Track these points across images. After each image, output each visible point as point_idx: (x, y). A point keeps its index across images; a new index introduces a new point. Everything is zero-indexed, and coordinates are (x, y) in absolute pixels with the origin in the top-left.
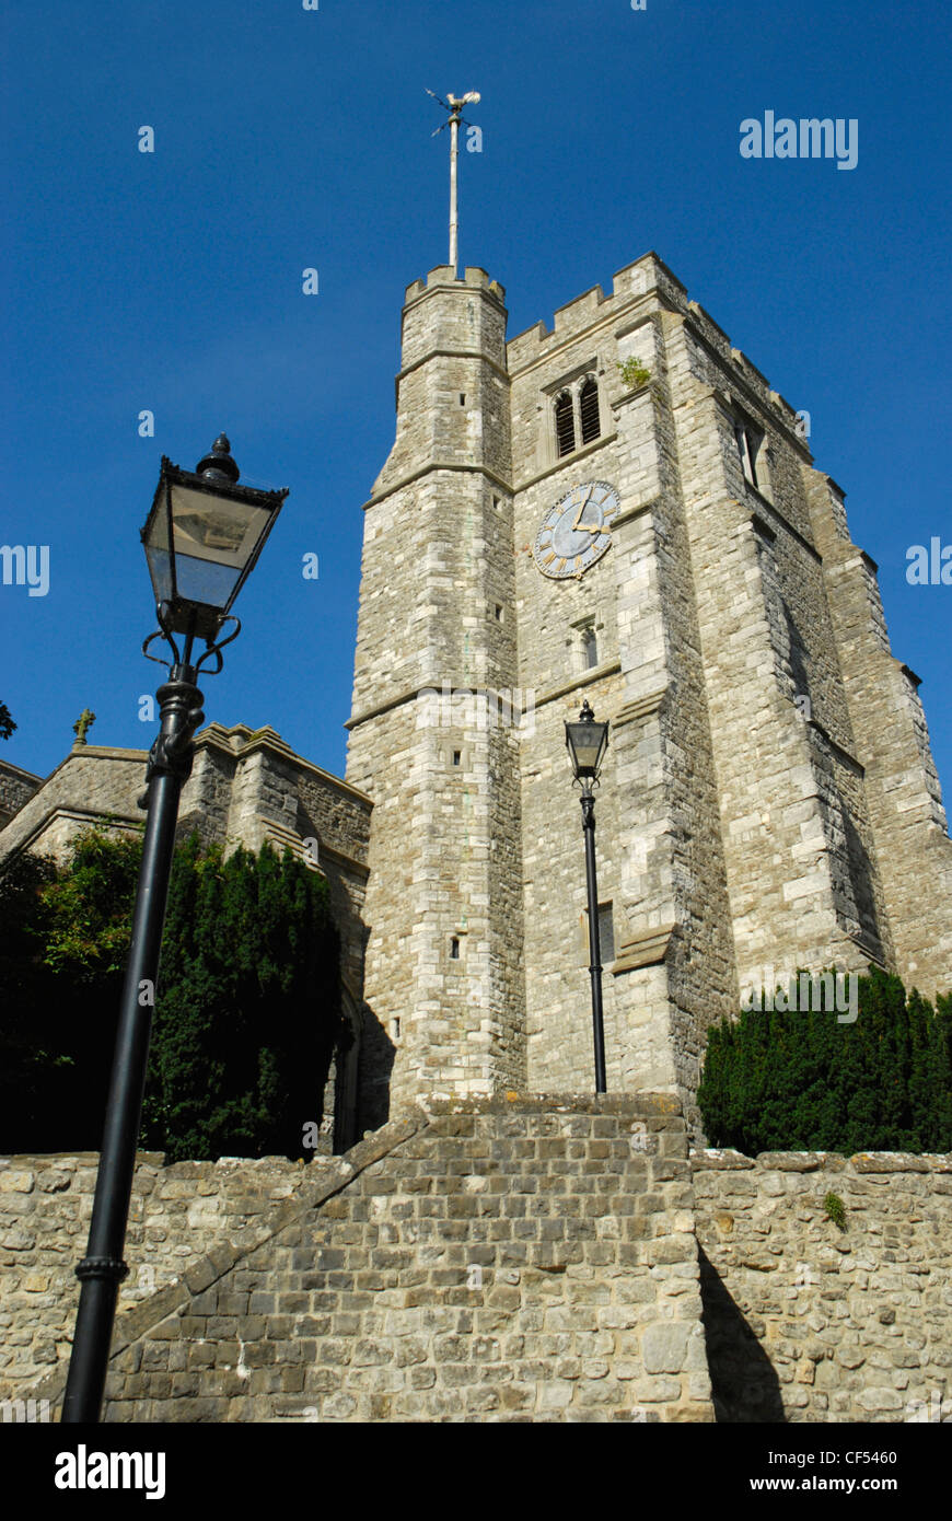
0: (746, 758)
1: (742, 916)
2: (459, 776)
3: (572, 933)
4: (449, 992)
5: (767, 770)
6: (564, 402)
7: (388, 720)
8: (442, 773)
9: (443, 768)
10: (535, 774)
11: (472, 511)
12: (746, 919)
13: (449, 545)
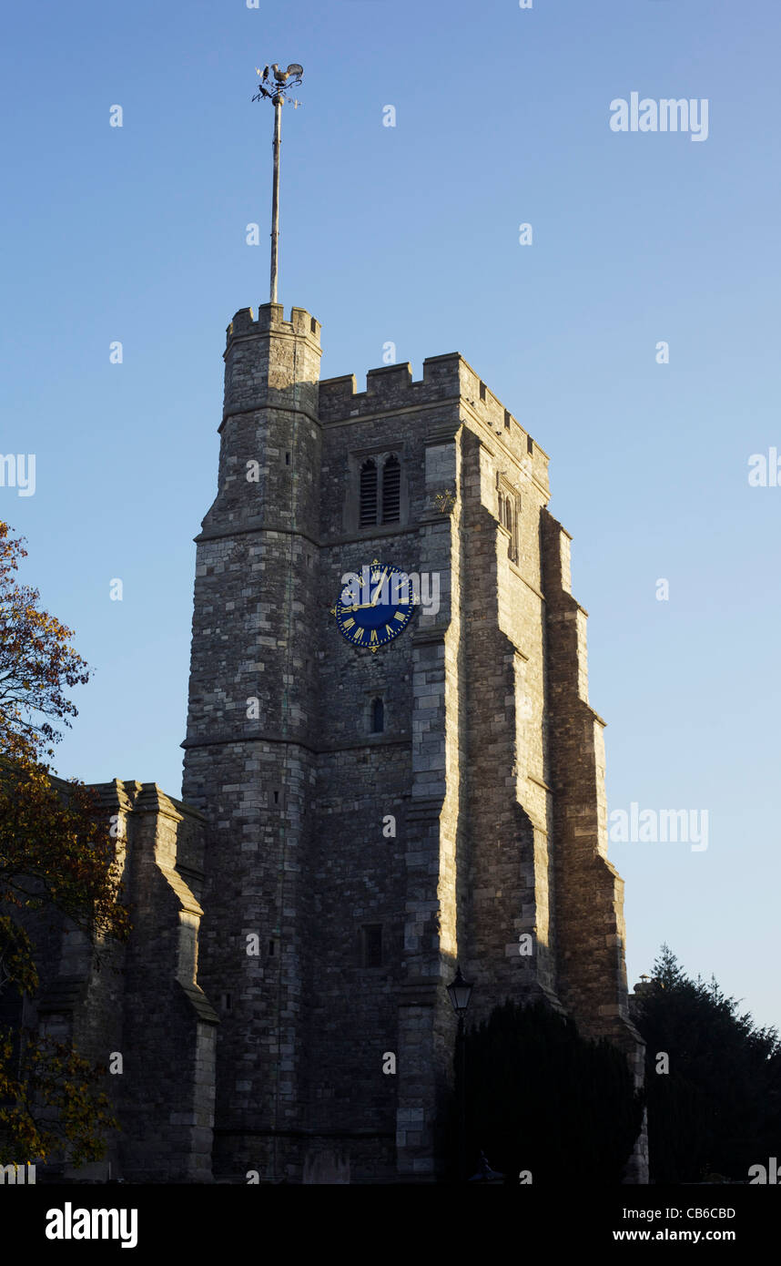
0: (490, 845)
1: (474, 959)
2: (278, 813)
3: (350, 940)
4: (267, 981)
5: (504, 858)
6: (369, 466)
9: (266, 806)
11: (293, 574)
13: (274, 607)
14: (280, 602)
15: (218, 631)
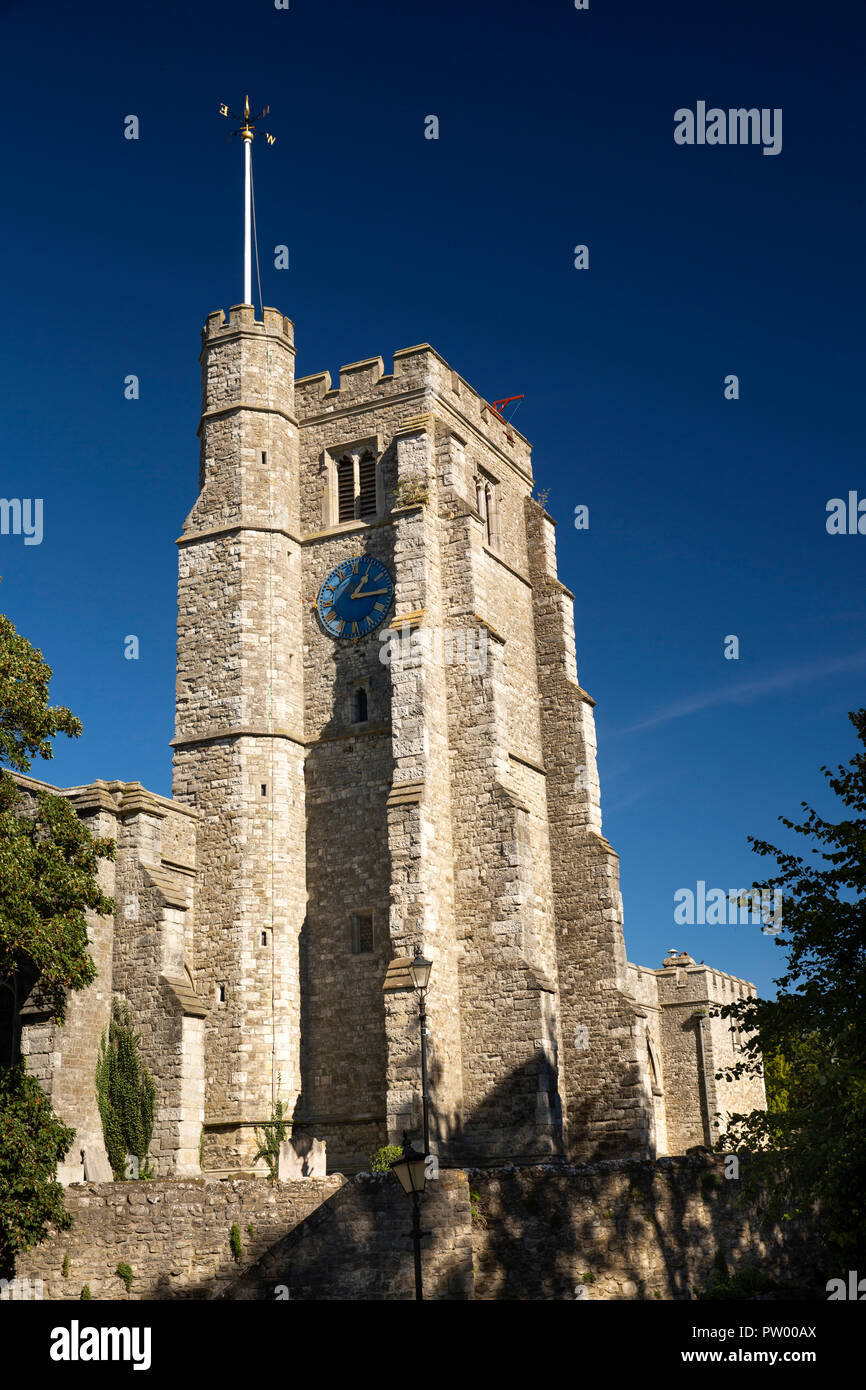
2: (265, 805)
7: (208, 749)
8: (252, 803)
9: (253, 799)
10: (316, 797)
14: (261, 598)
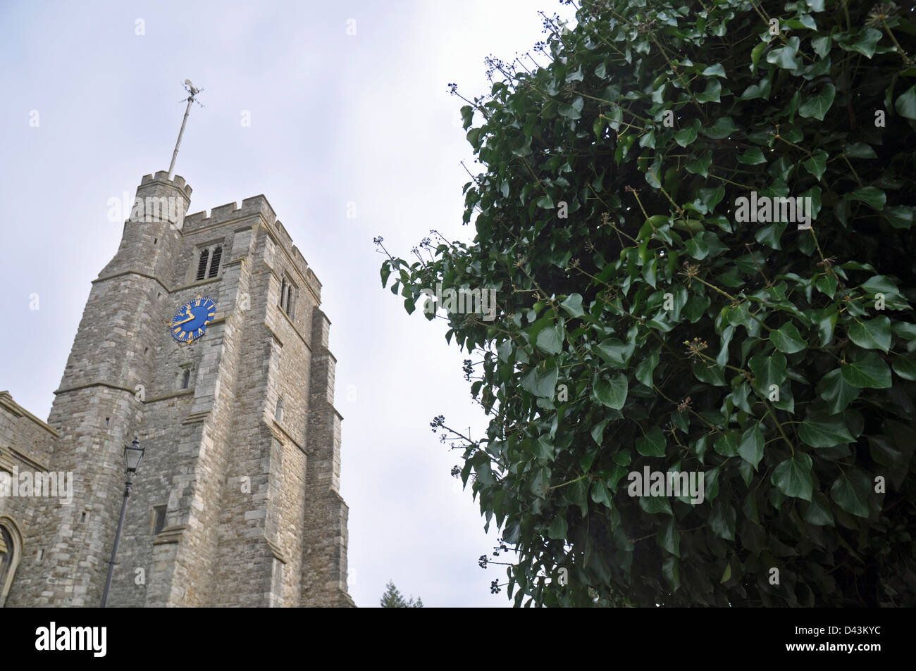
0: (243, 449)
1: (224, 523)
2: (106, 431)
3: (145, 517)
4: (74, 539)
5: (251, 457)
6: (205, 254)
7: (77, 395)
10: (145, 435)
11: (146, 299)
12: (226, 525)
13: (129, 313)
14: (134, 311)
15: (93, 327)
